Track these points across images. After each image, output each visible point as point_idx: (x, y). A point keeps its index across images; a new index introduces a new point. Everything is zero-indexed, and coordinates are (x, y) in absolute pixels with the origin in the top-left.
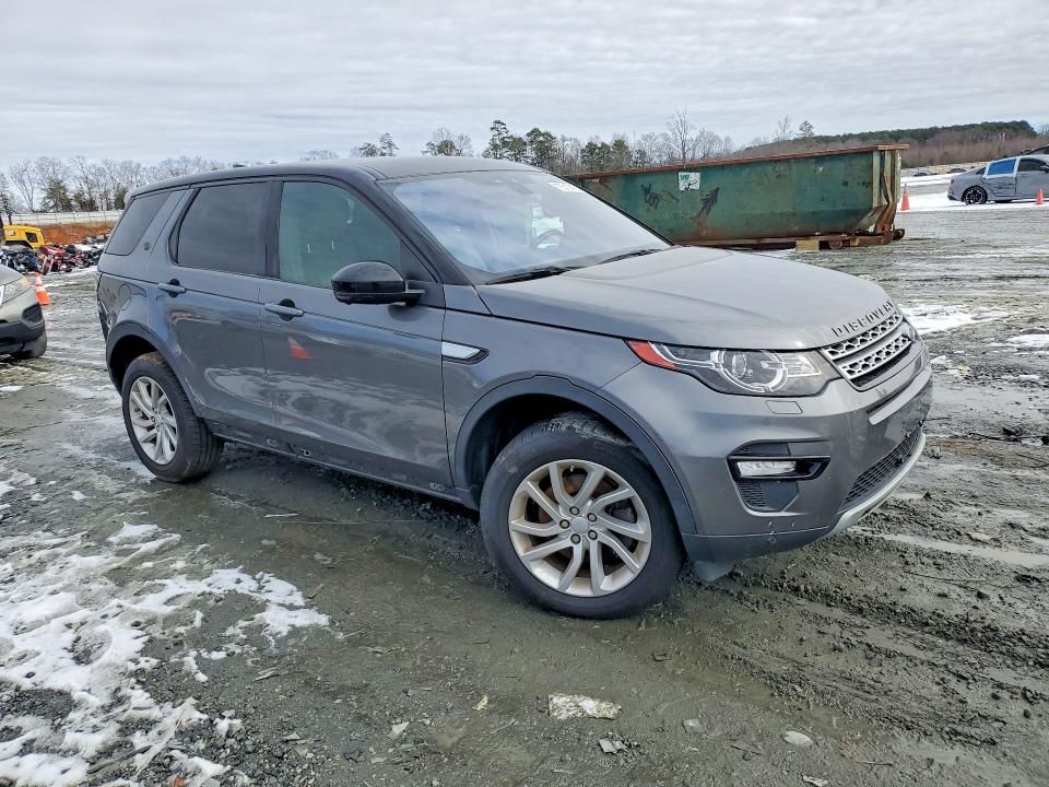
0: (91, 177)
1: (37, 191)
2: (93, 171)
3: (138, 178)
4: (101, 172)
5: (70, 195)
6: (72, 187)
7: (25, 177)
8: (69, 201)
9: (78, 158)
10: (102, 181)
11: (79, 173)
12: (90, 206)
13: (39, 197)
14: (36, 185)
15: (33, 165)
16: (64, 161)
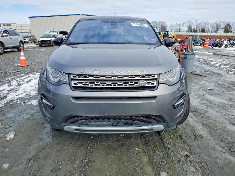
0: (197, 25)
1: (186, 27)
2: (198, 24)
3: (208, 25)
4: (200, 24)
5: (192, 29)
6: (193, 27)
7: (184, 25)
8: (192, 30)
9: (196, 21)
10: (200, 26)
11: (196, 24)
12: (195, 31)
13: (186, 29)
14: (186, 26)
15: (187, 22)
16: (193, 22)
